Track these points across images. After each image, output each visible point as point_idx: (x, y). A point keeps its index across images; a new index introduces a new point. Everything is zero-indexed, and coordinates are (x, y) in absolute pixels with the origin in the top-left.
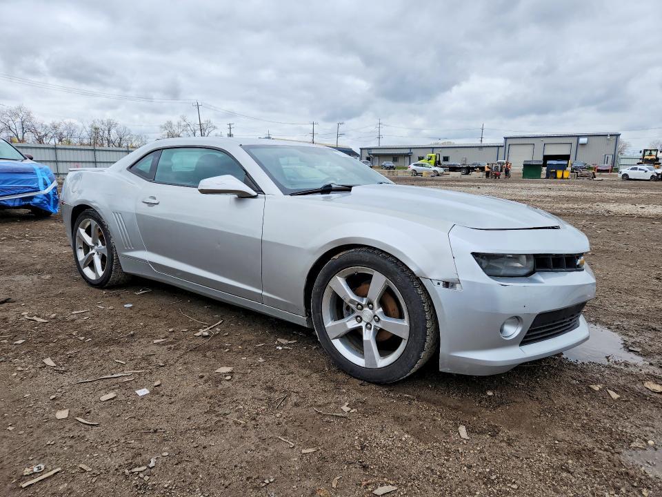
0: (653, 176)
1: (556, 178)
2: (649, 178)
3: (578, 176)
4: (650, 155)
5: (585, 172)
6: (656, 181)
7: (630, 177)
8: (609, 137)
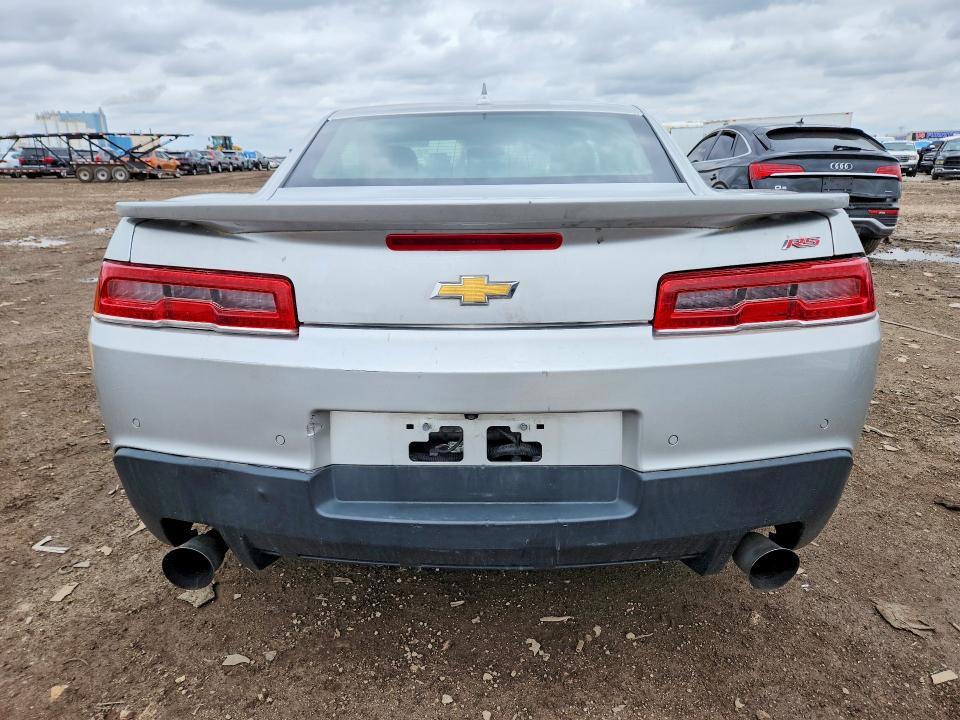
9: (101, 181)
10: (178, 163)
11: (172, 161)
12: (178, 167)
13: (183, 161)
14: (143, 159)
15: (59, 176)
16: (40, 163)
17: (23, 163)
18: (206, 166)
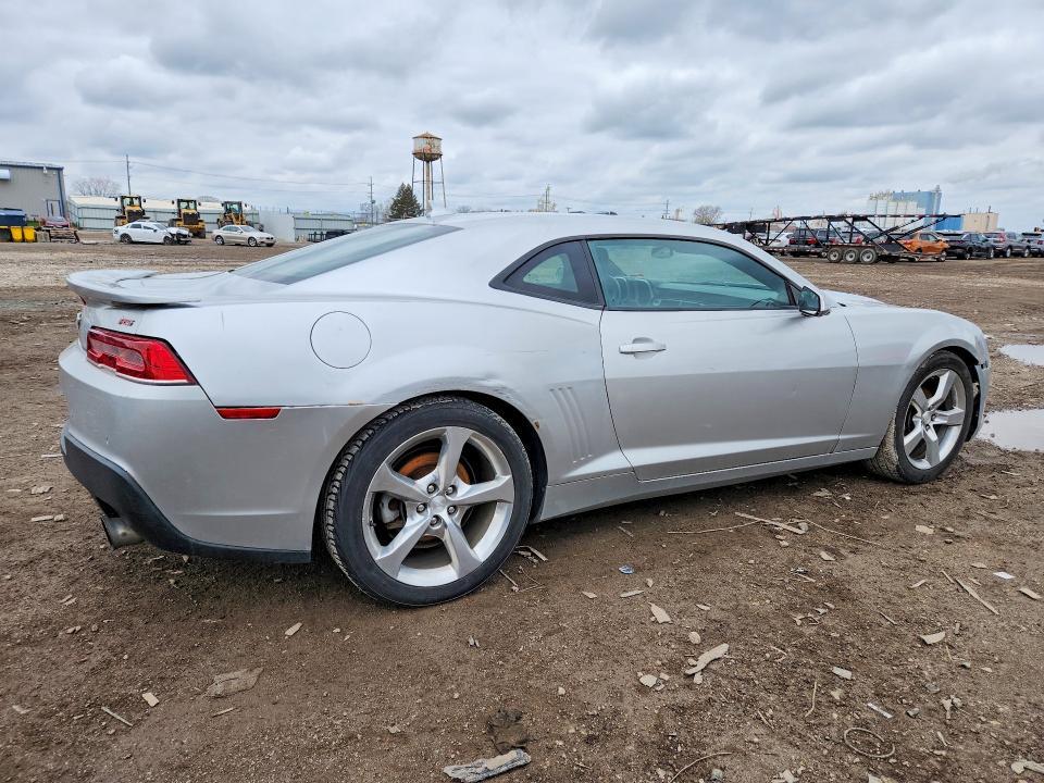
0: (166, 238)
1: (12, 240)
2: (161, 241)
3: (51, 237)
4: (131, 204)
5: (64, 231)
6: (172, 244)
7: (133, 239)
8: (46, 171)
9: (866, 263)
10: (947, 245)
11: (940, 243)
12: (945, 250)
13: (952, 244)
14: (902, 242)
15: (819, 255)
16: (807, 243)
17: (792, 243)
18: (987, 250)
